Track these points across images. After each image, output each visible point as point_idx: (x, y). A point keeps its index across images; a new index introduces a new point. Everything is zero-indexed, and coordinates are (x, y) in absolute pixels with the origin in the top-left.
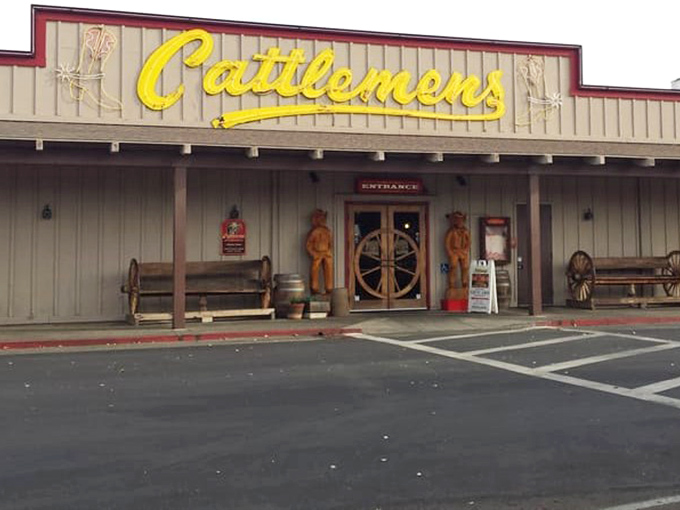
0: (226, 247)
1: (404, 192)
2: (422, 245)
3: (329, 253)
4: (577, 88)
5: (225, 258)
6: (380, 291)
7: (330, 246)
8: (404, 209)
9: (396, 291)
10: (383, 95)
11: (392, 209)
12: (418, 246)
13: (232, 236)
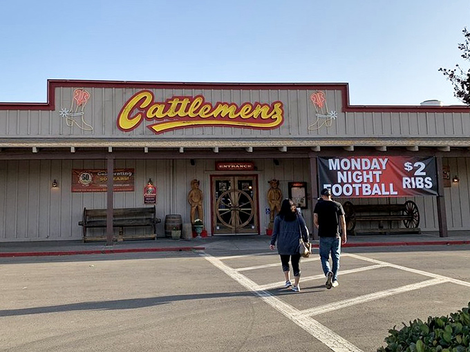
0: (146, 200)
1: (244, 169)
2: (255, 197)
3: (200, 203)
4: (347, 108)
5: (145, 206)
6: (231, 224)
7: (201, 199)
8: (244, 179)
9: (240, 224)
10: (223, 115)
11: (237, 179)
12: (252, 198)
13: (149, 194)
